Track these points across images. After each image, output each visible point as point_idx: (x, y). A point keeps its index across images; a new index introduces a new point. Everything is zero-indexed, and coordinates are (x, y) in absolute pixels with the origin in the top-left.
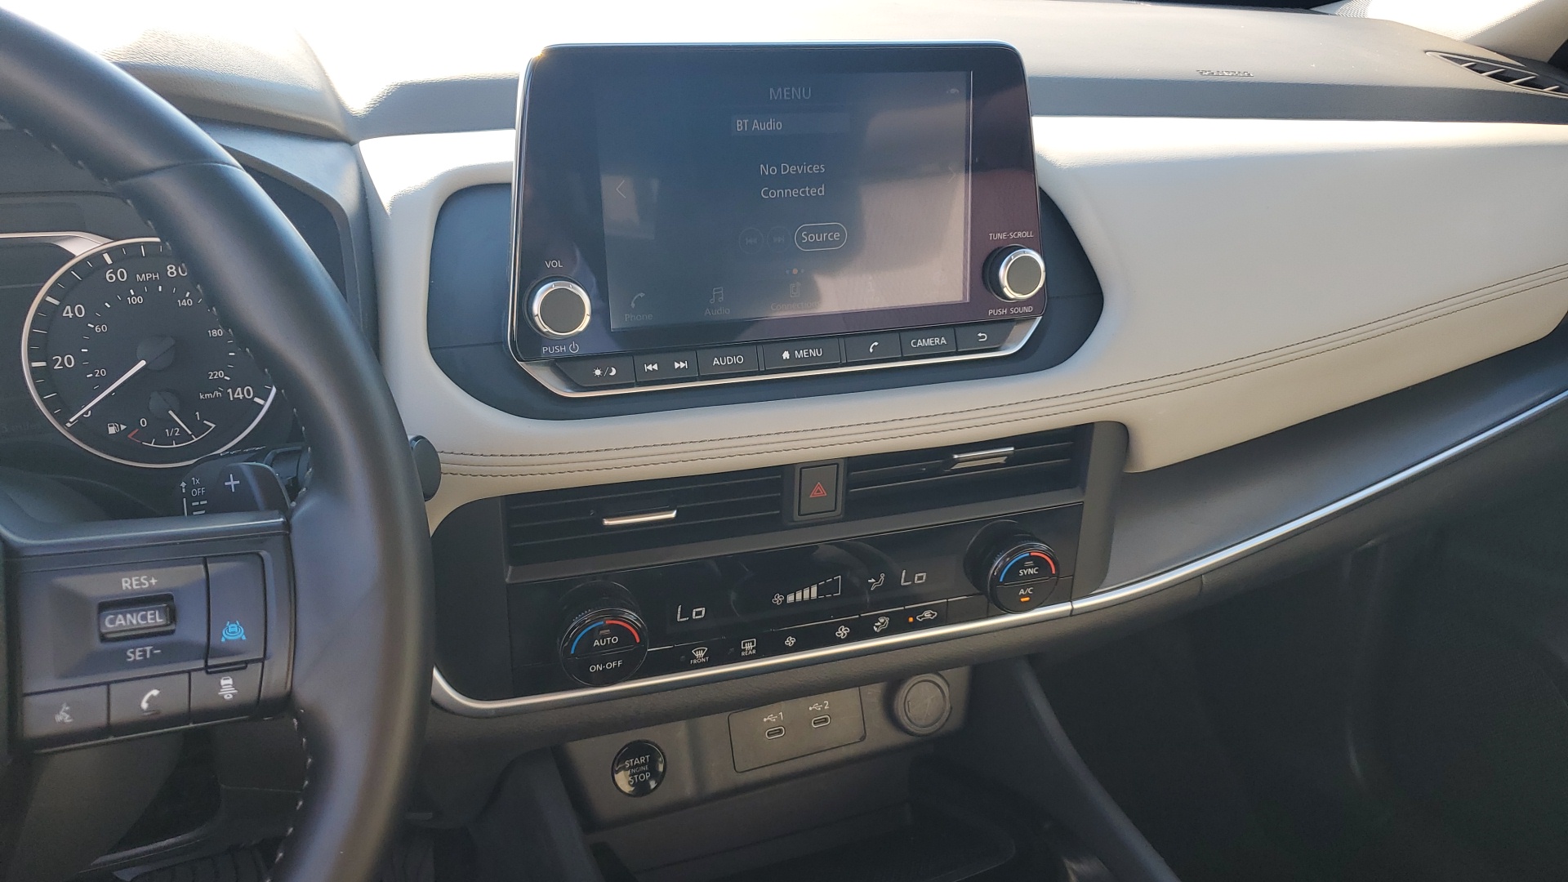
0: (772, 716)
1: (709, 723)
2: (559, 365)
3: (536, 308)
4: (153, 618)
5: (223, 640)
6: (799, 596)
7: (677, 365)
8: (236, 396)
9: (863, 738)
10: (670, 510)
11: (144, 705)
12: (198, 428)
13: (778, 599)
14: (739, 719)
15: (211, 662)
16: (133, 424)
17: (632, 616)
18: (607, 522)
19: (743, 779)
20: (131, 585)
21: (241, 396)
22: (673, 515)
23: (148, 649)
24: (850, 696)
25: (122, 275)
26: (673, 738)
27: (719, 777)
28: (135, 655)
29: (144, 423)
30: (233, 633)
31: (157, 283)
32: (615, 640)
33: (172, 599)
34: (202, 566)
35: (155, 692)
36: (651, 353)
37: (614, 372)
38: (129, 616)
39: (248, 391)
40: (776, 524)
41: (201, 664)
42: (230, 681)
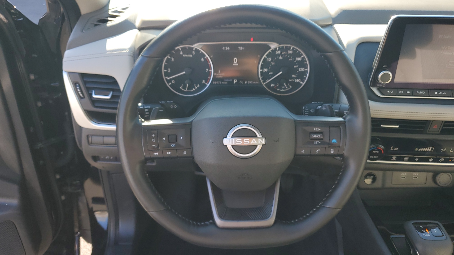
0: (403, 174)
1: (388, 173)
2: (379, 89)
3: (380, 76)
4: (320, 136)
5: (332, 142)
6: (422, 149)
7: (407, 92)
8: (297, 81)
9: (425, 184)
10: (397, 125)
11: (317, 152)
12: (288, 87)
13: (416, 149)
14: (395, 173)
15: (330, 146)
16: (276, 85)
17: (382, 147)
18: (382, 126)
19: (393, 186)
20: (316, 130)
21: (298, 81)
22: (398, 127)
23: (318, 142)
24: (425, 174)
25: (279, 52)
26: (379, 174)
27: (388, 184)
28: (316, 143)
29: (278, 85)
30: (334, 141)
31: (285, 55)
32: (378, 152)
33: (322, 133)
34: (329, 128)
35: (319, 150)
36: (402, 89)
37: (392, 92)
38: (316, 136)
39: (299, 80)
40: (421, 132)
41: (328, 146)
42: (333, 150)
